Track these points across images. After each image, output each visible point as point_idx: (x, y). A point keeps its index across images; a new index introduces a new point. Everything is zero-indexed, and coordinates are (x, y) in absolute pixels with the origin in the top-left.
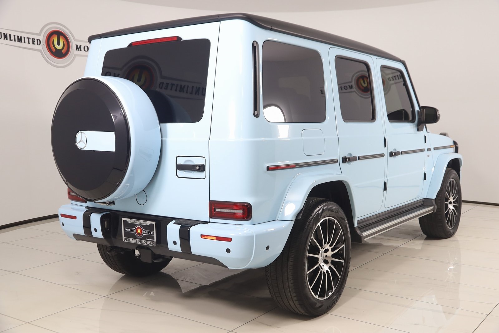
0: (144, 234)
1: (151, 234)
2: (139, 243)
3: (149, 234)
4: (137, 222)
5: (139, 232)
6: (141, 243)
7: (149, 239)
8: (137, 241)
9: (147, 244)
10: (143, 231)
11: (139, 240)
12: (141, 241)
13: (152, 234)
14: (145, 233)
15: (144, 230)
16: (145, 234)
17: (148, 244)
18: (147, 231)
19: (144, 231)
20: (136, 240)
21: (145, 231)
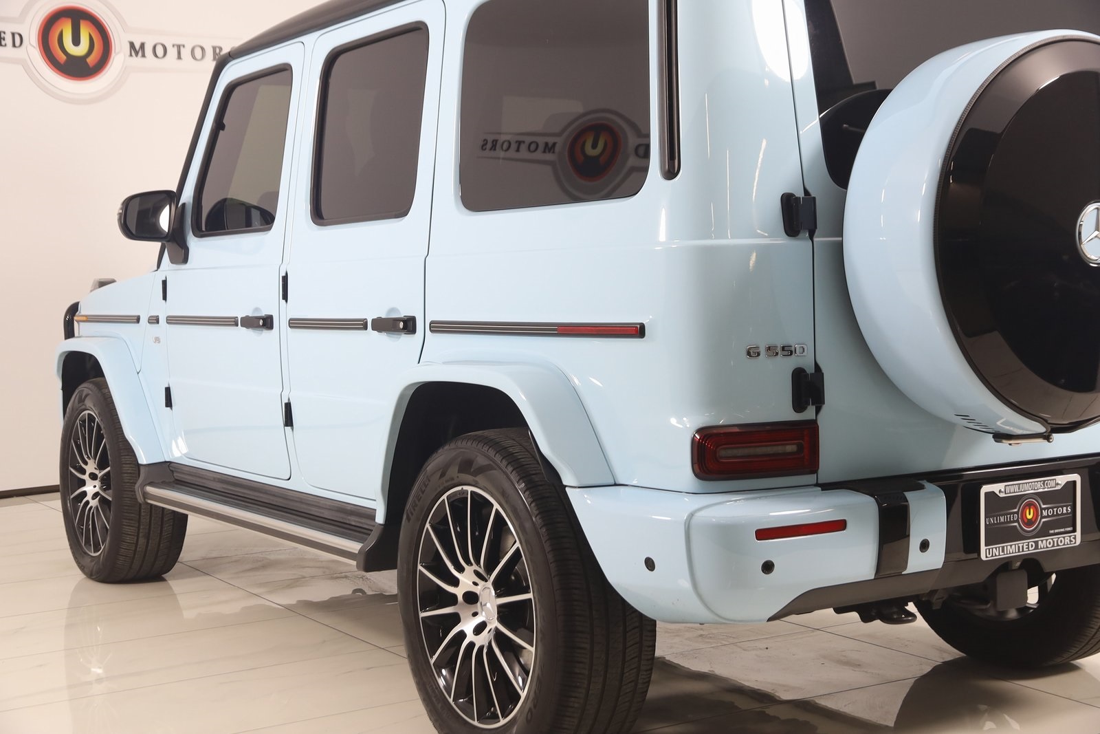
0: (1045, 517)
1: (1065, 511)
2: (1032, 550)
3: (1057, 514)
4: (1026, 487)
5: (1029, 517)
6: (1037, 548)
7: (1056, 531)
8: (1025, 547)
9: (1053, 546)
10: (1042, 509)
11: (1031, 542)
12: (1036, 543)
13: (1067, 513)
14: (1048, 512)
15: (1043, 506)
16: (1048, 516)
17: (1058, 545)
18: (1052, 508)
19: (1045, 509)
20: (1021, 545)
21: (1048, 509)
